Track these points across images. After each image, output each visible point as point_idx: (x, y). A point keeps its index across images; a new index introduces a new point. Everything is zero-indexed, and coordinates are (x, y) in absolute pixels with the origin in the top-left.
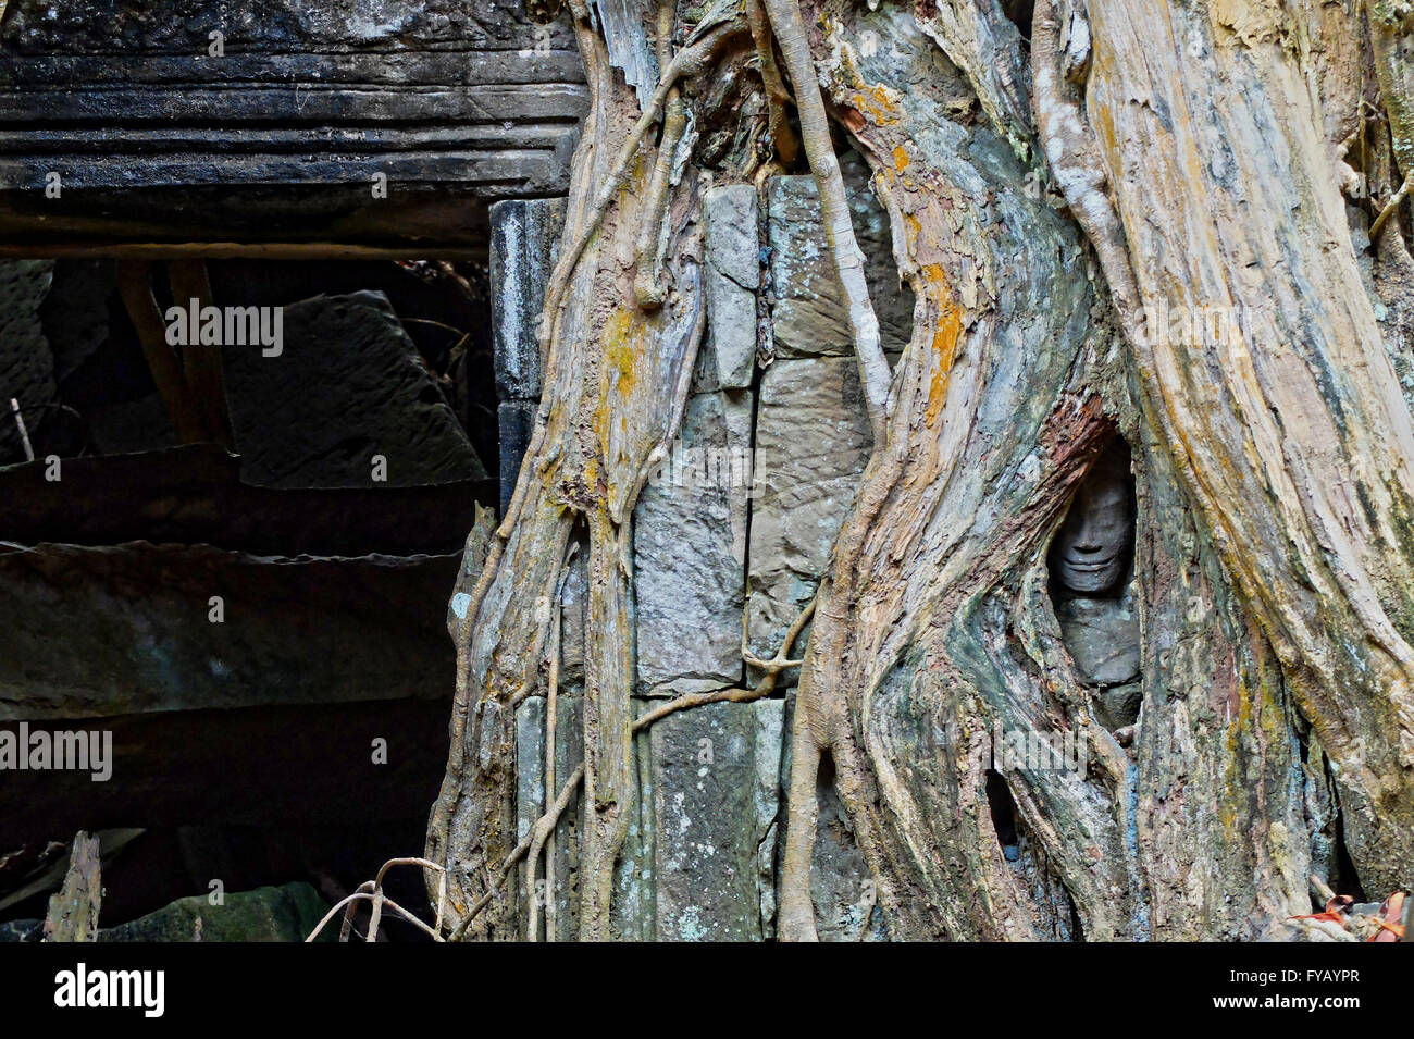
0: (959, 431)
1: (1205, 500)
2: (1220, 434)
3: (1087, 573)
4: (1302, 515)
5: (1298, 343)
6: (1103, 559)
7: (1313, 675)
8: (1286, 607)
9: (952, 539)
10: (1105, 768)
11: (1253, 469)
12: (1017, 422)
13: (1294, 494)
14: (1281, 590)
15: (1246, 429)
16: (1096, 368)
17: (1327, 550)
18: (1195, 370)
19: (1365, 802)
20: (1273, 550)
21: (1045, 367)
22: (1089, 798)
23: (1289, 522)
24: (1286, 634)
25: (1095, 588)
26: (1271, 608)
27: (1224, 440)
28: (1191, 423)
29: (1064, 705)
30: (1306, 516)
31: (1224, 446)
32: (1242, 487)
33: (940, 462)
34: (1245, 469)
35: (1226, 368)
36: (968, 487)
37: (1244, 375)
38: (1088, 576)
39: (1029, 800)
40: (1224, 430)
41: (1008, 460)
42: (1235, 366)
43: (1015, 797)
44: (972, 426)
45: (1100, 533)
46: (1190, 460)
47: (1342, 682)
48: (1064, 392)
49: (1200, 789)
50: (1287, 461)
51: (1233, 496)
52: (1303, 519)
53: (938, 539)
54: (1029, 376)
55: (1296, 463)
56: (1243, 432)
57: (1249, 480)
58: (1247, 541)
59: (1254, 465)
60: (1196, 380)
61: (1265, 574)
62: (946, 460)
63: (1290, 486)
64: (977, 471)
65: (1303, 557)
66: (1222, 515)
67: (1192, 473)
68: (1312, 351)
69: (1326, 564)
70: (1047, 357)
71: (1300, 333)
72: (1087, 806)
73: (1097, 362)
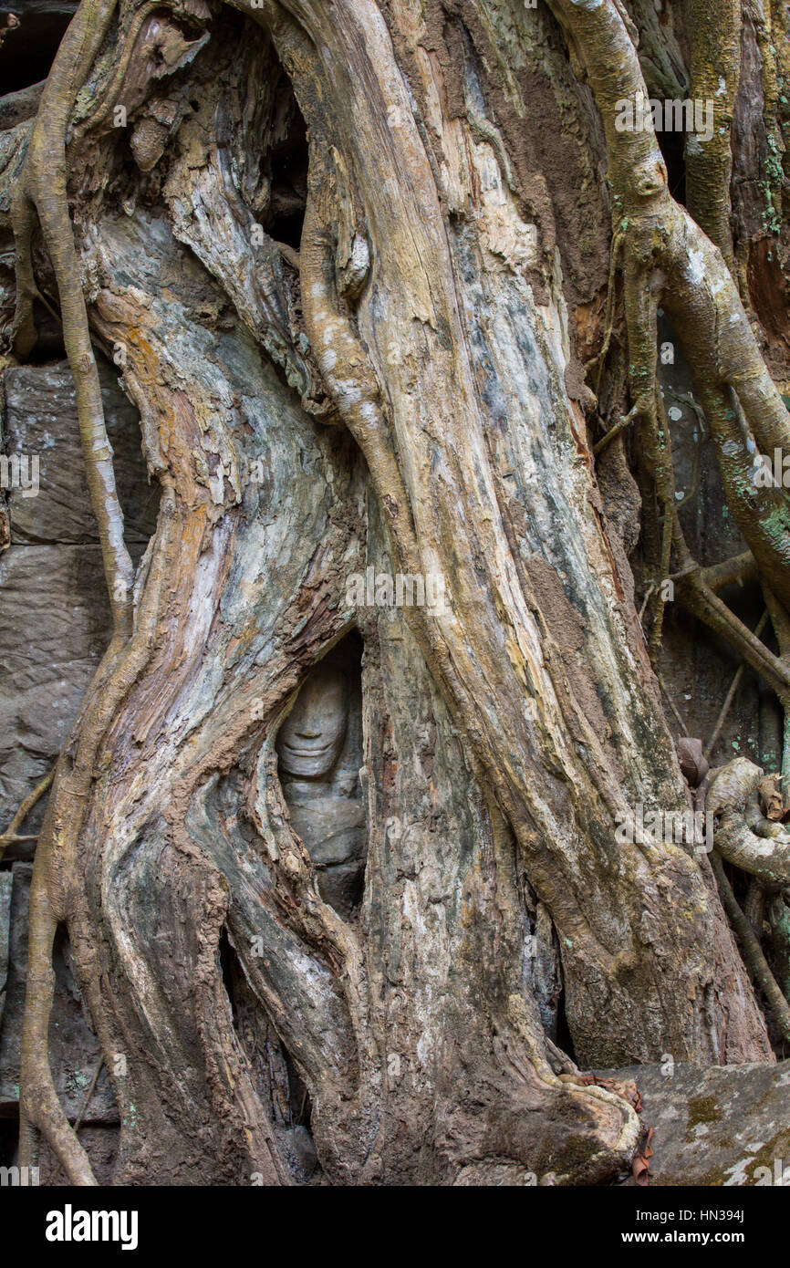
0: (202, 621)
1: (463, 693)
2: (485, 633)
3: (309, 758)
4: (558, 709)
5: (547, 551)
6: (322, 745)
7: (555, 856)
8: (534, 795)
9: (192, 723)
10: (333, 943)
11: (514, 666)
12: (257, 614)
13: (552, 690)
14: (530, 780)
15: (511, 628)
16: (335, 566)
17: (581, 743)
18: (462, 572)
19: (600, 976)
20: (528, 742)
21: (285, 563)
22: (311, 971)
23: (547, 717)
24: (531, 819)
25: (314, 772)
26: (519, 796)
27: (486, 639)
28: (454, 621)
29: (295, 883)
30: (563, 711)
31: (486, 644)
32: (501, 683)
33: (185, 650)
34: (505, 666)
35: (493, 571)
36: (209, 673)
37: (509, 579)
38: (309, 761)
39: (259, 972)
40: (487, 629)
41: (248, 649)
42: (502, 570)
43: (244, 968)
44: (214, 617)
45: (323, 721)
46: (450, 655)
47: (586, 866)
48: (302, 587)
49: (430, 963)
50: (545, 659)
51: (491, 691)
52: (559, 714)
53: (178, 722)
54: (270, 570)
55: (555, 663)
56: (506, 631)
57: (508, 677)
58: (500, 732)
59: (516, 662)
60: (463, 582)
61: (516, 764)
62: (190, 648)
63: (549, 684)
64: (217, 660)
65: (558, 750)
66: (477, 707)
67: (451, 669)
68: (560, 559)
69: (579, 755)
70: (287, 553)
71: (550, 541)
72: (310, 978)
73: (334, 560)
